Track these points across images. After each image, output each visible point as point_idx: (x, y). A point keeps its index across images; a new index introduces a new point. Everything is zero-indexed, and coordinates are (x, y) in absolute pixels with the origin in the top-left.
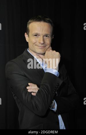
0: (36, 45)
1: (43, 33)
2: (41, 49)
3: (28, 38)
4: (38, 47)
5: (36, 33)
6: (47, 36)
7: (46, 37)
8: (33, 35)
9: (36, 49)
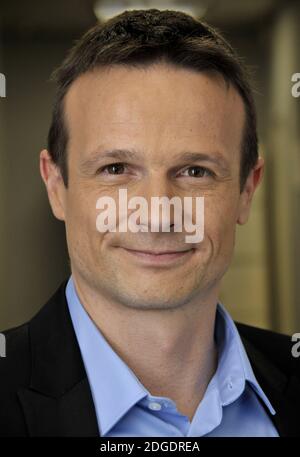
2: (157, 269)
3: (61, 187)
4: (130, 255)
5: (114, 155)
6: (198, 171)
7: (193, 180)
8: (88, 164)
9: (119, 276)
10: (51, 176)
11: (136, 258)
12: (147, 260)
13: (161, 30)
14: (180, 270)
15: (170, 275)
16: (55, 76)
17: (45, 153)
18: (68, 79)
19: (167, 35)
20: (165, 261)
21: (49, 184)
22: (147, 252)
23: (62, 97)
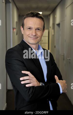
0: (29, 37)
1: (35, 27)
2: (34, 40)
3: (23, 30)
5: (30, 27)
10: (22, 29)
11: (31, 38)
12: (32, 39)
13: (35, 14)
14: (36, 40)
15: (35, 40)
16: (23, 18)
17: (21, 27)
18: (25, 18)
19: (36, 14)
20: (34, 39)
21: (22, 30)
22: (33, 38)
23: (24, 20)
